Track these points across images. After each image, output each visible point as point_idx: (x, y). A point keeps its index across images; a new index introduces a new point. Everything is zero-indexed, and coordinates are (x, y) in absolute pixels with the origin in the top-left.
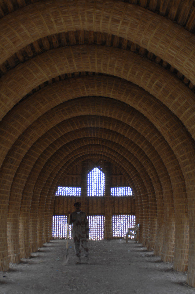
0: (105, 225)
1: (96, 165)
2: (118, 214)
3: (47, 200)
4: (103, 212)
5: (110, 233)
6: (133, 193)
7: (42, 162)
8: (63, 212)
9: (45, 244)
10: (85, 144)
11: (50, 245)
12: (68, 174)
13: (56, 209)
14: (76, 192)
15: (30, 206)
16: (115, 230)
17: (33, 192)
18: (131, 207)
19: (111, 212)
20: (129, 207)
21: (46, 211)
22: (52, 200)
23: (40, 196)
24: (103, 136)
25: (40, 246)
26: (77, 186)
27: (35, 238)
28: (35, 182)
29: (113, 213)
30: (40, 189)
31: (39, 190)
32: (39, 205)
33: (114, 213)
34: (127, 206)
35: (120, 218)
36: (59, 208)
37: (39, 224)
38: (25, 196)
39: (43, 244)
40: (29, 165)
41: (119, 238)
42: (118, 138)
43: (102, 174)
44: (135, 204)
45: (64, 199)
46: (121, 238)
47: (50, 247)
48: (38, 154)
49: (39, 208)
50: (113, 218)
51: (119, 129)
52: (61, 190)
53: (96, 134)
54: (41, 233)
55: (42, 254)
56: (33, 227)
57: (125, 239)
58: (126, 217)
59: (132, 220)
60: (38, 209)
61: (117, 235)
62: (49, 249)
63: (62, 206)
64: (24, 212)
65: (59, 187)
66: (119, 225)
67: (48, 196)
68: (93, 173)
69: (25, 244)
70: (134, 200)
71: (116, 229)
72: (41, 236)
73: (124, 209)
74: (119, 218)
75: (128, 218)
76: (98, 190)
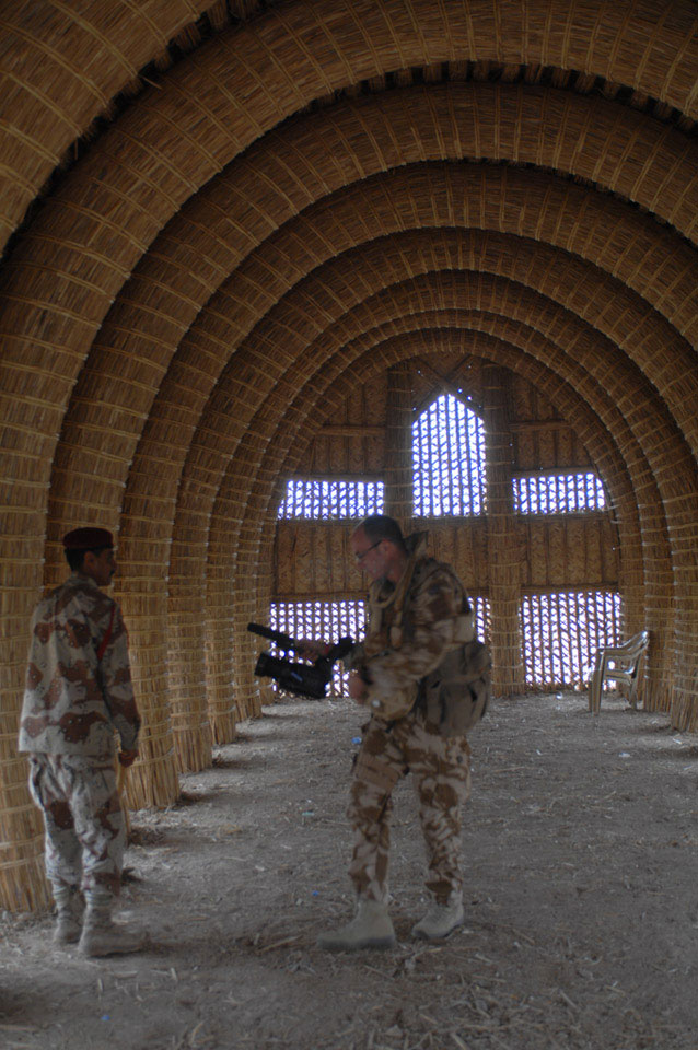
0: (494, 637)
1: (449, 380)
2: (548, 587)
3: (241, 537)
4: (482, 583)
5: (516, 667)
6: (607, 497)
7: (210, 354)
8: (313, 584)
9: (242, 728)
10: (411, 274)
11: (264, 728)
12: (327, 425)
13: (284, 575)
14: (364, 499)
15: (168, 564)
16: (533, 655)
17: (174, 500)
18: (602, 558)
19: (515, 581)
20: (593, 556)
21: (238, 586)
22: (262, 539)
23: (213, 521)
24: (502, 218)
25: (220, 738)
26: (369, 475)
27: (196, 706)
28: (185, 450)
29: (523, 586)
30: (207, 486)
31: (204, 491)
32: (210, 561)
33: (530, 585)
34: (582, 554)
35: (554, 604)
36: (293, 570)
37: (209, 640)
38: (141, 519)
39: (234, 729)
40: (145, 360)
41: (552, 690)
42: (577, 225)
43: (472, 422)
44: (619, 543)
45: (314, 531)
46: (562, 688)
47: (262, 738)
48: (187, 300)
49: (208, 571)
50: (526, 605)
51: (600, 163)
52: (299, 494)
53: (466, 211)
54: (222, 681)
55: (233, 781)
56: (185, 658)
57: (576, 693)
58: (582, 601)
59: (604, 613)
60: (204, 576)
61: (543, 676)
62: (263, 754)
63: (305, 561)
64: (137, 595)
65: (291, 484)
66: (551, 633)
67: (249, 521)
68: (433, 417)
69: (150, 743)
70: (616, 529)
71: (538, 653)
72: (223, 693)
73: (570, 568)
74: (550, 607)
75: (587, 604)
76: (456, 491)
